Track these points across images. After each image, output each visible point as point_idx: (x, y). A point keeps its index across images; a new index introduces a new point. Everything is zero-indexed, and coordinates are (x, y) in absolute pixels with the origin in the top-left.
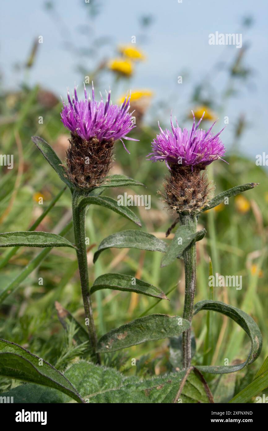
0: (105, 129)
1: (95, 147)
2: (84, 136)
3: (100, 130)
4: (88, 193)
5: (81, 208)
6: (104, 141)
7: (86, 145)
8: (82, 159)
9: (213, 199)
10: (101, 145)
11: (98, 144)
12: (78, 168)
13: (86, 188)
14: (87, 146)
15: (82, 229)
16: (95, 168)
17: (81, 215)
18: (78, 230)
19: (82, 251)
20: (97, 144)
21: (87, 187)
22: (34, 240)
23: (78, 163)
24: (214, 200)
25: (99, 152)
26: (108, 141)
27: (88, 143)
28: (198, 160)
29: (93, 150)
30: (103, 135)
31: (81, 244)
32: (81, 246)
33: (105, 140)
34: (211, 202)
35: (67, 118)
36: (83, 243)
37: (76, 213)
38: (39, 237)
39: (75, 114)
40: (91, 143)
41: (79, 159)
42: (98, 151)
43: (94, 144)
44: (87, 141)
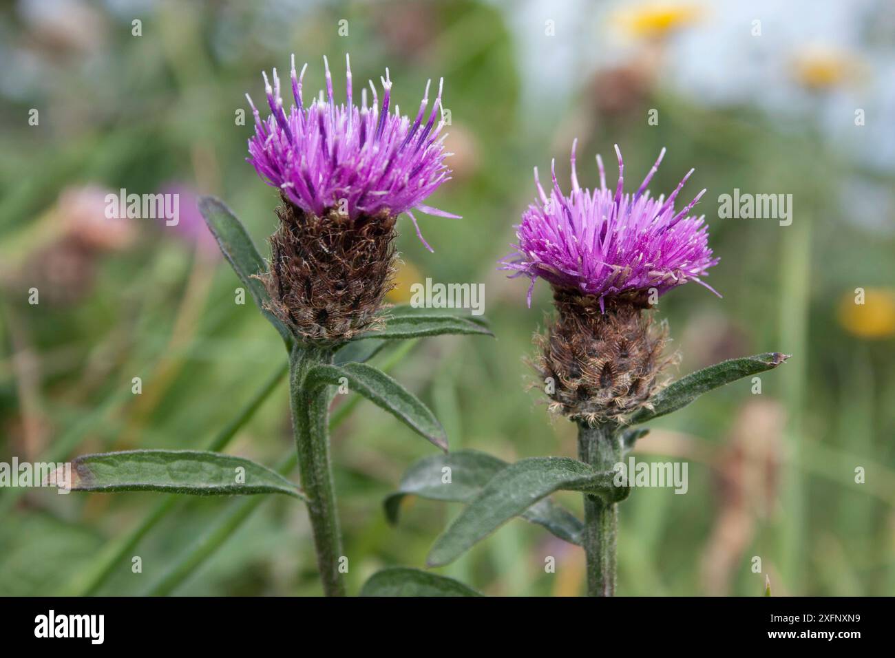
0: (362, 185)
1: (337, 234)
2: (309, 203)
3: (349, 187)
4: (330, 354)
5: (311, 393)
6: (362, 219)
7: (313, 228)
8: (306, 265)
9: (665, 391)
10: (355, 228)
11: (346, 224)
12: (297, 285)
13: (321, 340)
14: (318, 230)
15: (319, 449)
16: (340, 288)
17: (314, 412)
18: (307, 451)
19: (320, 506)
20: (343, 226)
21: (322, 338)
22: (187, 473)
23: (296, 274)
24: (669, 393)
25: (349, 247)
26: (373, 216)
27: (318, 223)
28: (616, 282)
29: (333, 240)
30: (356, 202)
31: (317, 486)
32: (316, 492)
33: (366, 215)
34: (660, 398)
35: (266, 153)
36: (321, 484)
37: (300, 405)
38: (201, 466)
39: (286, 143)
40: (328, 222)
41: (298, 264)
42: (348, 244)
43: (335, 225)
44: (316, 218)
